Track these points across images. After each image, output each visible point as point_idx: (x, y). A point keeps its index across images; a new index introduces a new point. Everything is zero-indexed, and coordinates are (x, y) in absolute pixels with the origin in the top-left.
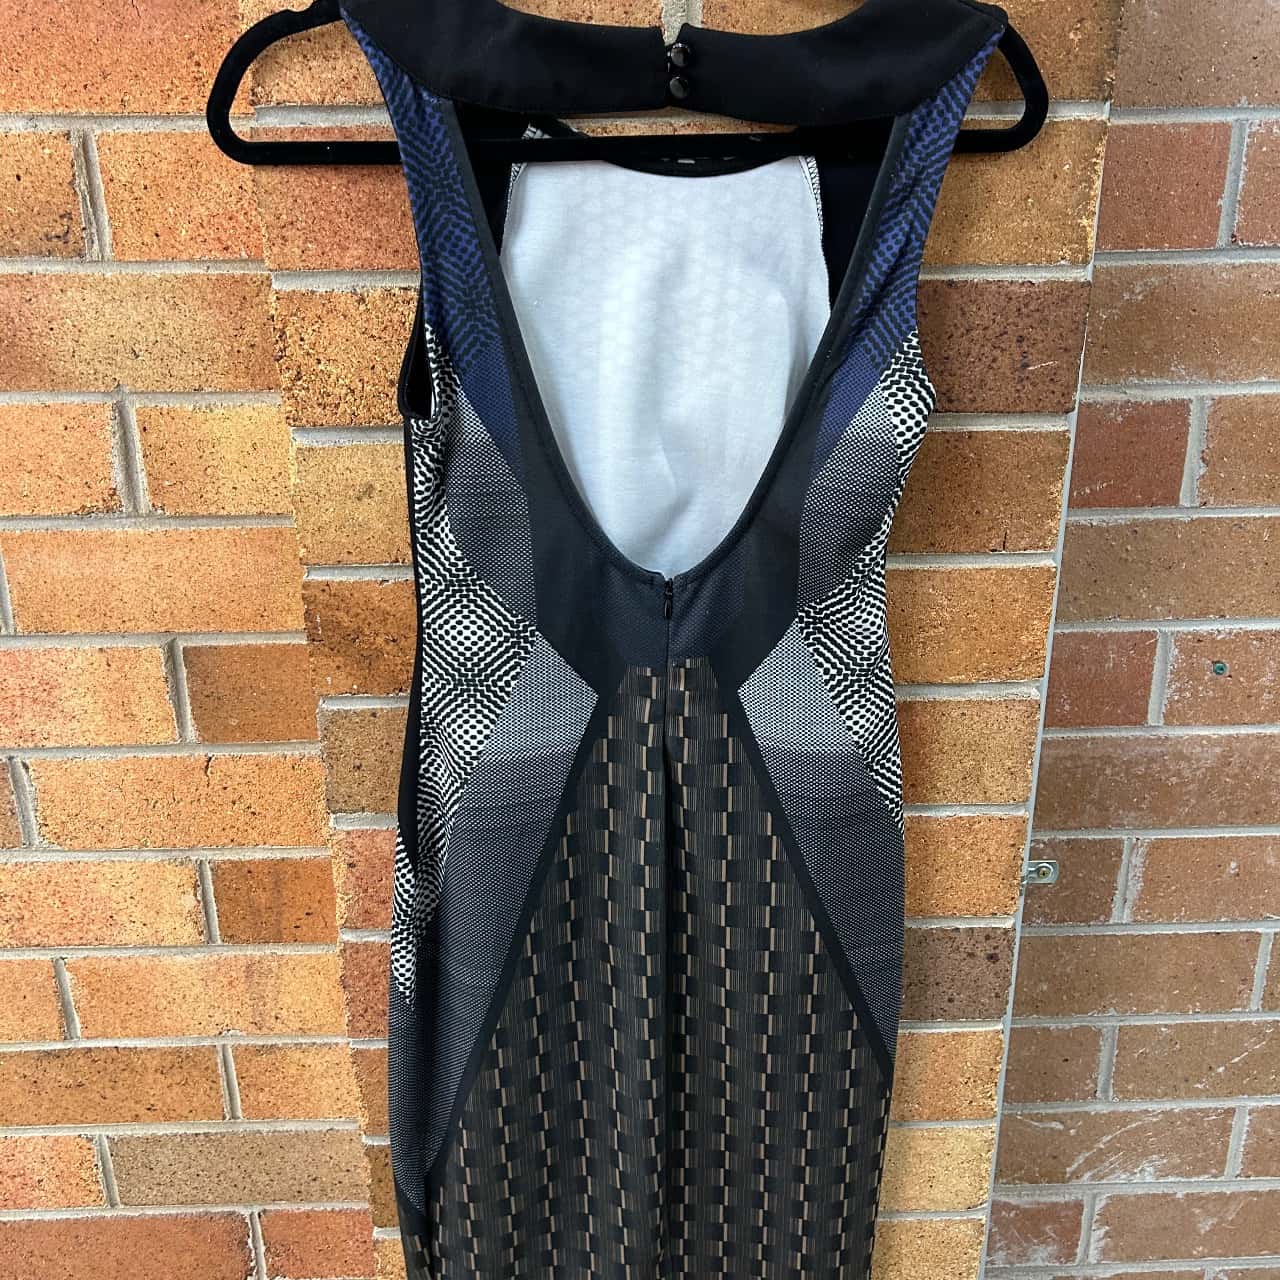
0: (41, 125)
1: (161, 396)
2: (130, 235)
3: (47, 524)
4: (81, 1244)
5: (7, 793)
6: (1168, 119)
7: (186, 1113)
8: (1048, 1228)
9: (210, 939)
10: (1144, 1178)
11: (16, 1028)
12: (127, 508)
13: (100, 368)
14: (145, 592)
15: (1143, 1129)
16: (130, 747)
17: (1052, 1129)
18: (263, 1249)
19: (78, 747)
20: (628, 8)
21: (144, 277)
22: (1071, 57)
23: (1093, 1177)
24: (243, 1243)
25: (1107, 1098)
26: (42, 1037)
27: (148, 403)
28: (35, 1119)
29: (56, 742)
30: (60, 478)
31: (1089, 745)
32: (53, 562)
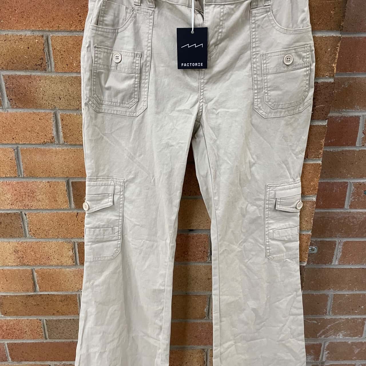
0: (35, 33)
1: (67, 111)
2: (59, 65)
3: (34, 146)
4: (37, 350)
5: (20, 222)
6: (357, 36)
7: (68, 313)
8: (311, 351)
9: (76, 263)
10: (339, 337)
11: (21, 288)
12: (56, 142)
13: (50, 102)
14: (61, 166)
15: (340, 323)
16: (56, 209)
17: (314, 323)
19: (41, 209)
21: (63, 77)
22: (331, 18)
23: (325, 337)
25: (330, 314)
26: (28, 291)
27: (63, 113)
28: (25, 314)
29: (34, 208)
30: (38, 133)
31: (327, 214)
32: (35, 157)
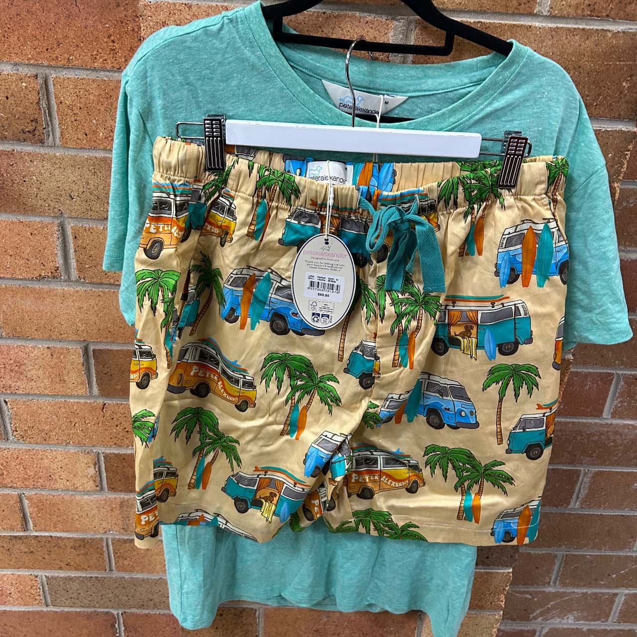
1: (85, 220)
2: (70, 134)
3: (20, 282)
7: (87, 568)
9: (102, 489)
10: (568, 621)
12: (64, 277)
13: (52, 204)
14: (73, 320)
15: (571, 600)
16: (63, 396)
17: (526, 598)
18: (123, 629)
19: (35, 394)
22: (622, 96)
23: (543, 620)
24: (113, 626)
25: (555, 585)
26: (12, 529)
27: (78, 224)
29: (23, 391)
30: (28, 260)
31: (570, 425)
32: (23, 302)
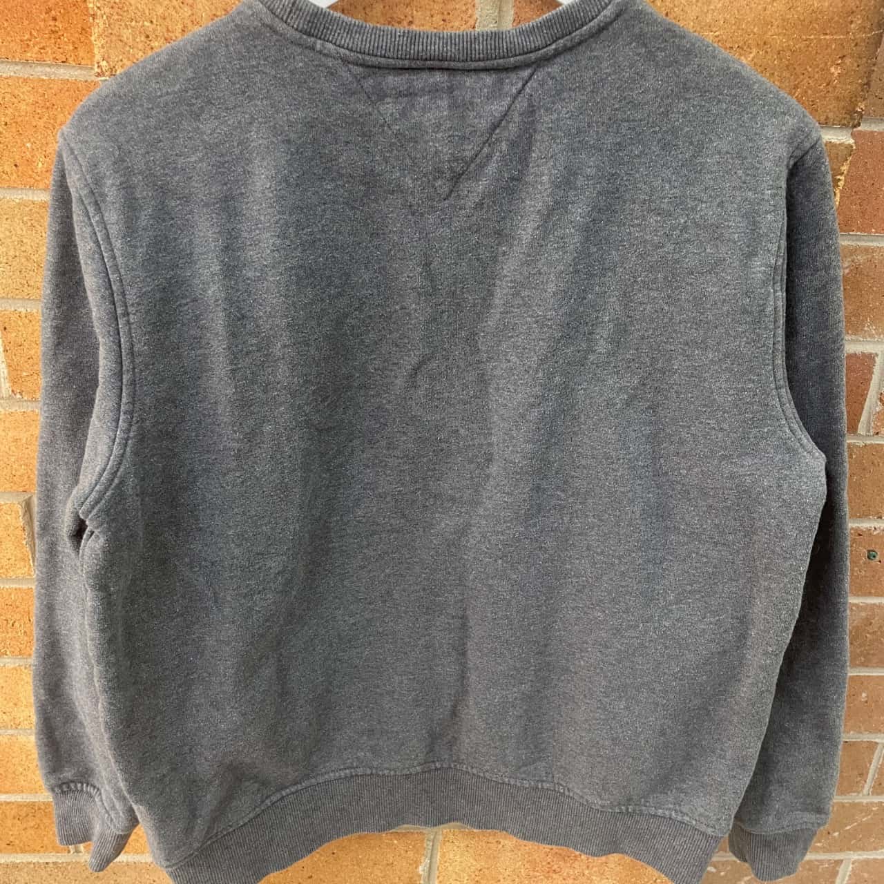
1: (21, 302)
20: (446, 17)
21: (4, 200)
22: (830, 89)
